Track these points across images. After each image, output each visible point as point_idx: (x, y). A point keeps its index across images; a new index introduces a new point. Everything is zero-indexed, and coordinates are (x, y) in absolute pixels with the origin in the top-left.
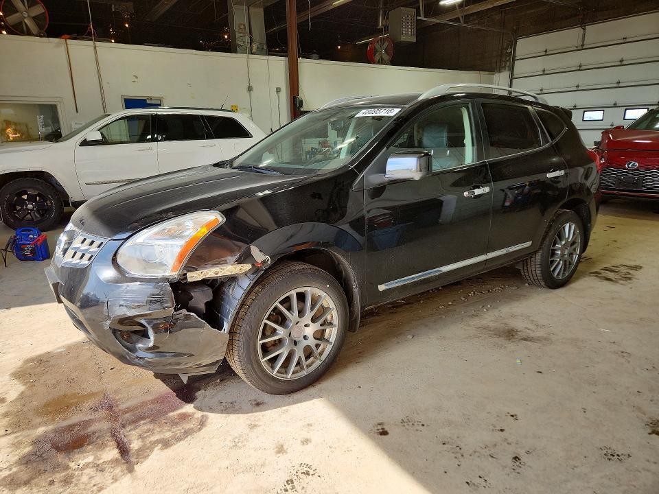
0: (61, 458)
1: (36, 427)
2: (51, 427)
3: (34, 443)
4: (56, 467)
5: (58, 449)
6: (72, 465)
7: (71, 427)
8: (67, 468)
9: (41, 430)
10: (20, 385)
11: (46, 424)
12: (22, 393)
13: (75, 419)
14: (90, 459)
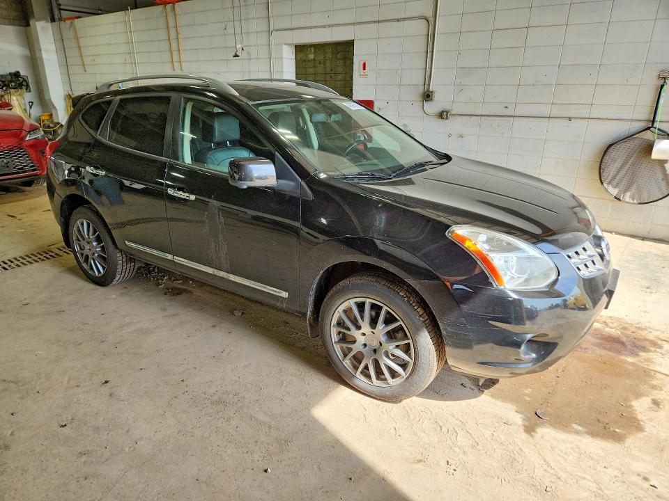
0: (624, 339)
1: (632, 364)
2: (623, 357)
3: (637, 355)
4: (628, 336)
5: (623, 344)
6: (619, 332)
7: (610, 349)
8: (622, 333)
9: (630, 359)
10: (636, 408)
11: (626, 362)
12: (636, 399)
13: (604, 352)
14: (607, 329)
